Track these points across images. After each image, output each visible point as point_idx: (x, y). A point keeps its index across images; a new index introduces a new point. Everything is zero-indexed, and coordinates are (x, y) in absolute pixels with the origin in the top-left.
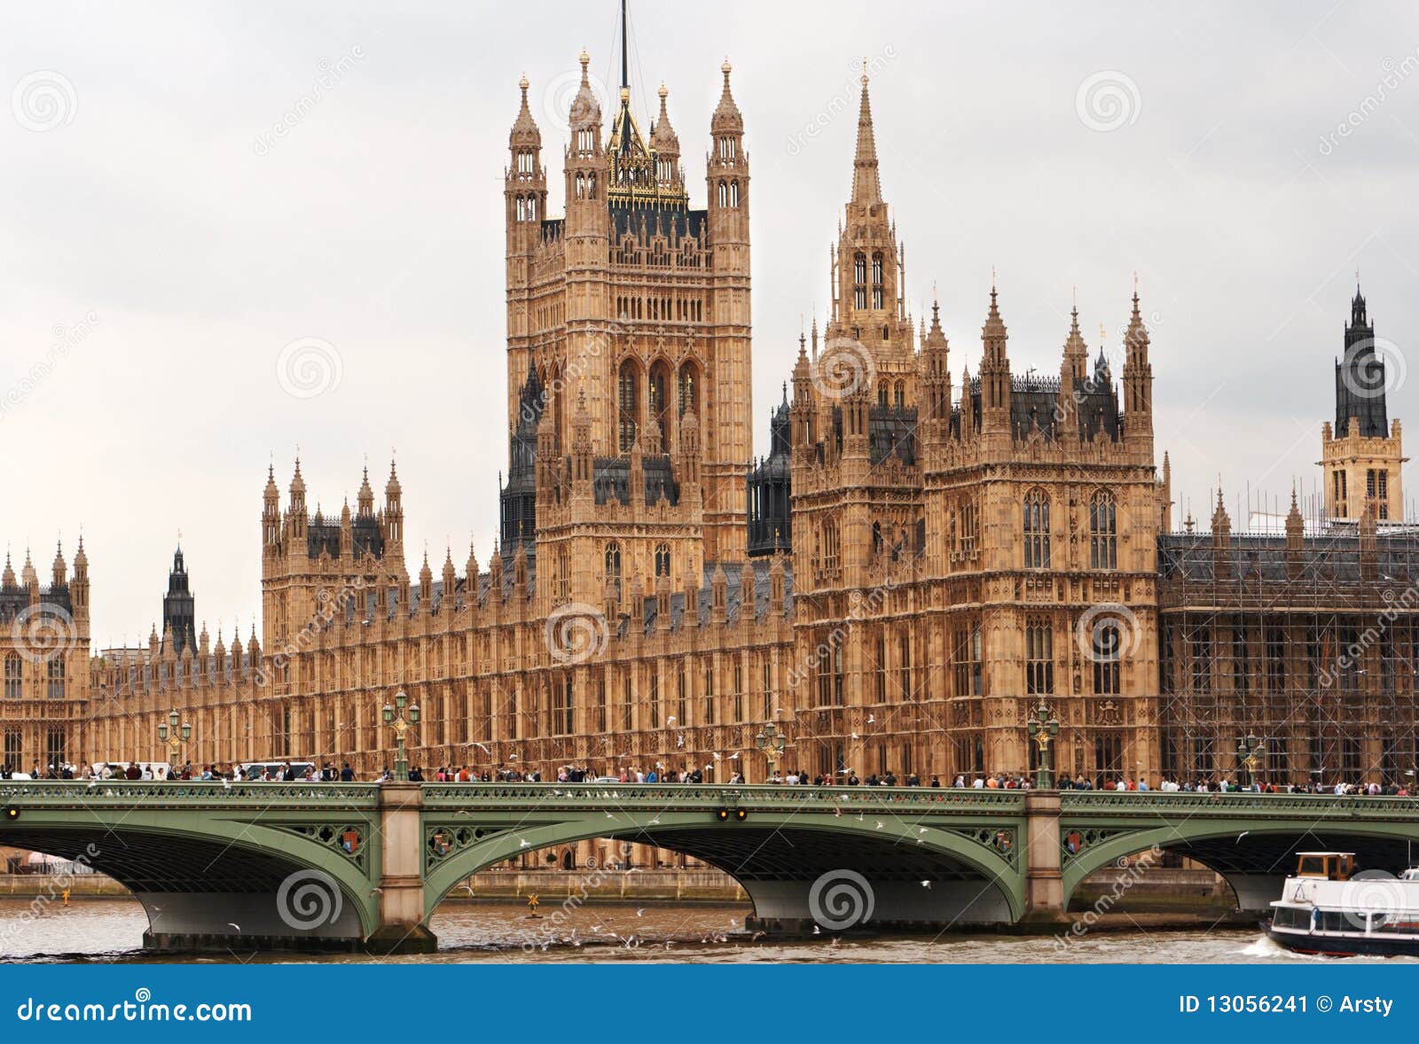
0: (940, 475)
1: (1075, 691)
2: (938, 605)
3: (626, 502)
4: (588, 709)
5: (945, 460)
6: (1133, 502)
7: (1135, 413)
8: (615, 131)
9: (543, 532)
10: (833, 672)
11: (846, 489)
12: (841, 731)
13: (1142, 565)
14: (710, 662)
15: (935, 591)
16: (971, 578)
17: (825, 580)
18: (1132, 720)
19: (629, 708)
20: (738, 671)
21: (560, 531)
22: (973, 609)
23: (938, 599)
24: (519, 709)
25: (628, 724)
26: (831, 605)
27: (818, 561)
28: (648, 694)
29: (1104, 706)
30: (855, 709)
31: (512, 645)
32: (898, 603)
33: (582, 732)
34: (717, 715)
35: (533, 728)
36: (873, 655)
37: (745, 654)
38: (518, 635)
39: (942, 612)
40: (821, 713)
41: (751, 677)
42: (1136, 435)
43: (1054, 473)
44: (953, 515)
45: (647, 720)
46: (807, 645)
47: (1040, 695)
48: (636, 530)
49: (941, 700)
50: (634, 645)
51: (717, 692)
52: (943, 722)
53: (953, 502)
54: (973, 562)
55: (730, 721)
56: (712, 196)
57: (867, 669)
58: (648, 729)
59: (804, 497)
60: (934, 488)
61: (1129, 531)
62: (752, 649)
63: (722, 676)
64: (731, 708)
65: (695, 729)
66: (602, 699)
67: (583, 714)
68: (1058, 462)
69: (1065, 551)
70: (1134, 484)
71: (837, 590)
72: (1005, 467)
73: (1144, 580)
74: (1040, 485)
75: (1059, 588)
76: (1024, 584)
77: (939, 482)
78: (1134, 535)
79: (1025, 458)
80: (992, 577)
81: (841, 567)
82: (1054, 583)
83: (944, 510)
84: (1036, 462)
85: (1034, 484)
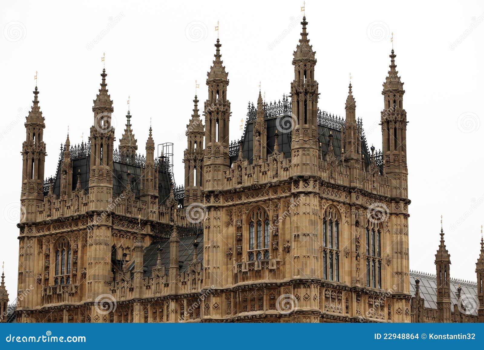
2: (218, 313)
6: (394, 230)
7: (396, 152)
11: (93, 212)
13: (402, 287)
15: (214, 300)
17: (60, 294)
22: (271, 315)
23: (216, 308)
27: (47, 280)
32: (150, 314)
39: (221, 320)
42: (397, 171)
43: (344, 194)
44: (239, 228)
53: (239, 217)
54: (271, 271)
59: (34, 224)
60: (216, 204)
61: (390, 256)
68: (347, 184)
69: (351, 267)
70: (397, 215)
71: (73, 303)
72: (316, 181)
73: (404, 301)
74: (335, 203)
75: (347, 300)
76: (324, 294)
77: (221, 200)
78: (395, 260)
79: (325, 176)
80: (304, 284)
81: (78, 284)
82: (343, 296)
83: (228, 224)
84: (332, 182)
85: (331, 202)
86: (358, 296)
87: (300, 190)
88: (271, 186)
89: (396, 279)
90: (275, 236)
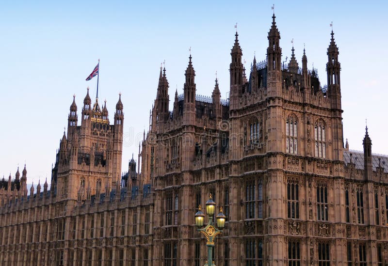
0: (238, 111)
1: (310, 218)
2: (236, 173)
3: (88, 164)
4: (70, 231)
5: (241, 103)
8: (94, 106)
9: (60, 174)
10: (173, 209)
11: (184, 126)
12: (176, 237)
13: (338, 157)
14: (113, 214)
15: (234, 167)
16: (257, 157)
17: (172, 168)
18: (334, 234)
19: (83, 231)
20: (124, 217)
21: (66, 173)
22: (259, 173)
24: (48, 231)
25: (83, 237)
26: (174, 179)
27: (168, 162)
28: (90, 226)
29: (322, 227)
30: (184, 226)
31: (48, 211)
32: (209, 176)
33: (67, 239)
34: (115, 233)
35: (52, 237)
36: (194, 201)
37: (127, 210)
38: (50, 207)
39: (238, 177)
40: (166, 228)
41: (129, 219)
42: (334, 95)
43: (300, 107)
44: (245, 129)
45: (89, 235)
46: (160, 199)
47: (293, 219)
48: (90, 173)
49: (236, 221)
50: (87, 209)
51: (115, 224)
52: (237, 232)
53: (245, 122)
54: (259, 149)
55: (119, 235)
56: (115, 122)
57: (191, 208)
58: (89, 238)
60: (235, 117)
61: (331, 141)
62: (130, 208)
63: (118, 219)
64: (120, 230)
65: (106, 238)
66: (75, 228)
67: (68, 233)
68: (301, 102)
69: (305, 146)
70: (334, 118)
71: (178, 172)
72: (280, 100)
73: (339, 164)
74: (294, 112)
75: (302, 164)
76: (287, 160)
77: (237, 114)
78: (334, 143)
79: (287, 98)
80: (273, 155)
81: (180, 163)
82: (300, 162)
83: (241, 127)
84: (292, 101)
85: (291, 112)
86: (309, 162)
87: (271, 105)
88: (259, 105)
89: (334, 153)
90: (261, 131)
